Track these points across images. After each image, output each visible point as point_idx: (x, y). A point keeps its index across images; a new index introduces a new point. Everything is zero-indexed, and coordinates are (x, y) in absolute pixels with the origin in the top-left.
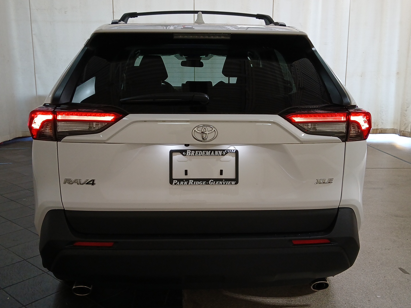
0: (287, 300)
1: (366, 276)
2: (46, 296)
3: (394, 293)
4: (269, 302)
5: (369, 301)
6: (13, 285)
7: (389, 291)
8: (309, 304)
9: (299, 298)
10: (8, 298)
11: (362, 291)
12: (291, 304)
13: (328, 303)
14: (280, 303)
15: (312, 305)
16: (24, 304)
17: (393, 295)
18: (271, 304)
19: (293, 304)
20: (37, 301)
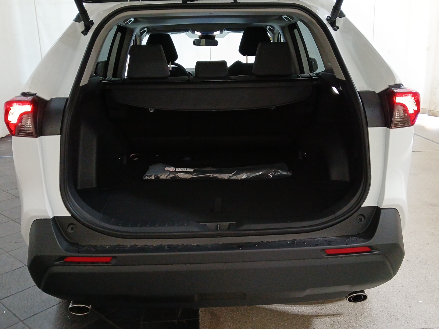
0: (317, 308)
1: (405, 277)
2: (47, 309)
3: (437, 296)
4: (296, 310)
5: (410, 307)
6: (11, 295)
7: (432, 294)
8: (342, 313)
9: (330, 305)
10: (4, 312)
11: (401, 295)
12: (321, 313)
13: (364, 310)
14: (309, 311)
15: (346, 313)
16: (22, 319)
17: (437, 300)
18: (299, 313)
19: (323, 312)
20: (36, 314)
